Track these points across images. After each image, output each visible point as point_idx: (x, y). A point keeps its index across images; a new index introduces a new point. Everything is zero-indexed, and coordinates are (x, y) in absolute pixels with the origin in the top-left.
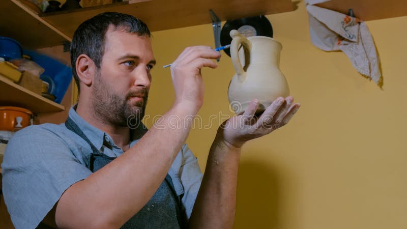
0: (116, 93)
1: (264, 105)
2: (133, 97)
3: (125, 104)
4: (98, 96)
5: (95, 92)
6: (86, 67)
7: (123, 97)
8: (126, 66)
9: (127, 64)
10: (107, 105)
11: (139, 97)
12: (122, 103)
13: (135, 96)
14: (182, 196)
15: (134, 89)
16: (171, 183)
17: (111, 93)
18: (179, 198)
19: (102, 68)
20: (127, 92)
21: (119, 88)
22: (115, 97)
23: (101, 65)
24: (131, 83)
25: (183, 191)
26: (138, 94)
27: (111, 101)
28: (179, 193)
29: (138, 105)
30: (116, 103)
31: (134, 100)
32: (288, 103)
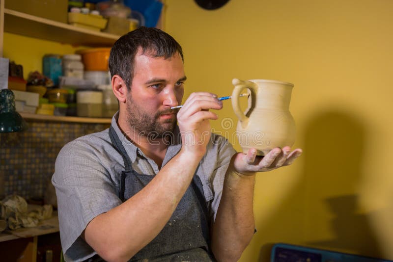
0: (145, 113)
1: (263, 151)
2: (162, 115)
3: (154, 123)
4: (131, 114)
5: (129, 109)
6: (120, 86)
7: (152, 116)
8: (154, 89)
9: (155, 87)
10: (140, 122)
11: (168, 115)
12: (152, 121)
13: (164, 115)
14: (211, 201)
15: (162, 108)
16: (201, 190)
17: (142, 113)
18: (209, 203)
19: (132, 90)
20: (156, 112)
21: (148, 109)
22: (146, 116)
23: (131, 87)
24: (160, 103)
25: (212, 196)
26: (167, 113)
27: (142, 119)
28: (208, 199)
29: (167, 122)
30: (146, 121)
31: (162, 119)
32: (285, 153)
